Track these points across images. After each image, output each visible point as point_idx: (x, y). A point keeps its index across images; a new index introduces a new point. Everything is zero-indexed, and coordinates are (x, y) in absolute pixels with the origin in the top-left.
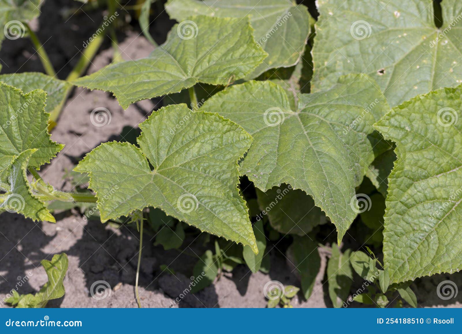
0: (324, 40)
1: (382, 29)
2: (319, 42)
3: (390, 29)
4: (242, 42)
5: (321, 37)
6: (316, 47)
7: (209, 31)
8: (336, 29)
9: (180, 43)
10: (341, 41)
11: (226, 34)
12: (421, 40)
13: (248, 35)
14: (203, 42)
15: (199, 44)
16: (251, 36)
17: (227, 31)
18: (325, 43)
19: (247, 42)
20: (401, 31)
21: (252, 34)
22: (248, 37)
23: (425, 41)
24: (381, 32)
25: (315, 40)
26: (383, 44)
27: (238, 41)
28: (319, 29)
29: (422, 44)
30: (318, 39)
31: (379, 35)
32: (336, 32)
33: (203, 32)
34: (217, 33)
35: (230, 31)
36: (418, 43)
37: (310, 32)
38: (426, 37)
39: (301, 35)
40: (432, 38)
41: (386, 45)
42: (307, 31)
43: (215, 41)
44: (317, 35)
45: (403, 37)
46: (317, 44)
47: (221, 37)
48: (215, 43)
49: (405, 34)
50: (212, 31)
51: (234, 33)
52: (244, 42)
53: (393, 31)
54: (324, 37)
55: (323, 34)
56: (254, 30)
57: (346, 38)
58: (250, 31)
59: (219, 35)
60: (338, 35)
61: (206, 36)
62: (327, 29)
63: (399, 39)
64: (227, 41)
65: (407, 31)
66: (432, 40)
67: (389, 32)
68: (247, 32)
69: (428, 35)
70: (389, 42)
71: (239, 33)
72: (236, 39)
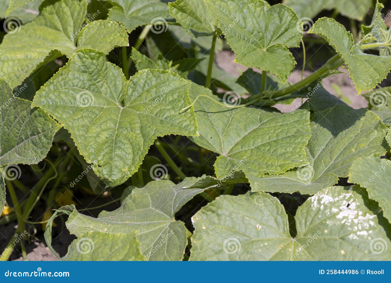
0: (199, 251)
1: (247, 240)
2: (195, 252)
3: (254, 239)
4: (131, 255)
5: (196, 248)
6: (192, 257)
7: (103, 245)
8: (209, 241)
9: (78, 256)
10: (213, 251)
11: (116, 247)
12: (280, 248)
13: (135, 248)
14: (98, 255)
15: (94, 257)
16: (138, 250)
17: (117, 245)
18: (200, 253)
19: (135, 255)
20: (262, 241)
21: (138, 247)
22: (135, 250)
23: (283, 249)
24: (246, 243)
25: (191, 251)
26: (248, 252)
27: (128, 253)
28: (195, 242)
29: (280, 251)
30: (194, 250)
31: (244, 245)
32: (209, 243)
33: (97, 246)
34: (109, 247)
35: (120, 245)
36: (277, 251)
37: (187, 244)
38: (283, 246)
39: (180, 246)
40: (288, 246)
41: (251, 253)
42: (185, 243)
43: (107, 254)
44: (193, 246)
45: (264, 246)
46: (193, 254)
47: (113, 250)
48: (107, 256)
49: (266, 244)
50: (105, 245)
51: (123, 247)
52: (132, 255)
53: (255, 241)
54: (199, 248)
55: (198, 246)
56: (141, 244)
57: (217, 248)
58: (137, 245)
59: (111, 248)
60: (210, 246)
61: (100, 250)
62: (201, 241)
63: (261, 247)
64: (118, 254)
65: (268, 240)
66: (288, 248)
67: (253, 242)
68: (135, 245)
69: (285, 244)
70: (253, 251)
71: (128, 247)
72: (126, 252)
